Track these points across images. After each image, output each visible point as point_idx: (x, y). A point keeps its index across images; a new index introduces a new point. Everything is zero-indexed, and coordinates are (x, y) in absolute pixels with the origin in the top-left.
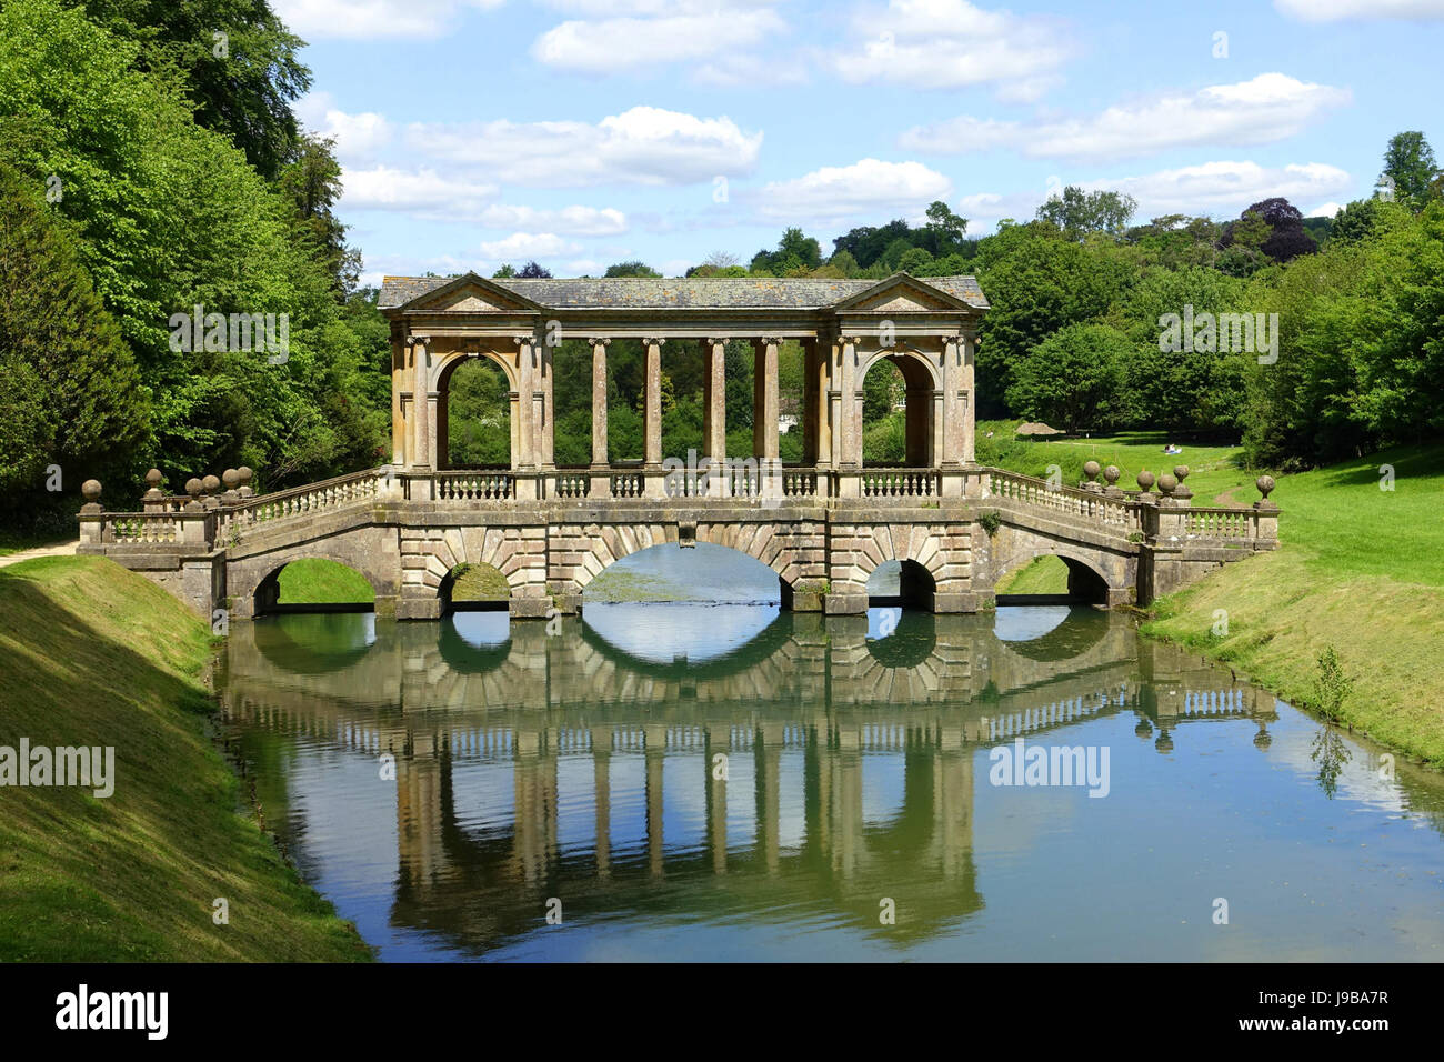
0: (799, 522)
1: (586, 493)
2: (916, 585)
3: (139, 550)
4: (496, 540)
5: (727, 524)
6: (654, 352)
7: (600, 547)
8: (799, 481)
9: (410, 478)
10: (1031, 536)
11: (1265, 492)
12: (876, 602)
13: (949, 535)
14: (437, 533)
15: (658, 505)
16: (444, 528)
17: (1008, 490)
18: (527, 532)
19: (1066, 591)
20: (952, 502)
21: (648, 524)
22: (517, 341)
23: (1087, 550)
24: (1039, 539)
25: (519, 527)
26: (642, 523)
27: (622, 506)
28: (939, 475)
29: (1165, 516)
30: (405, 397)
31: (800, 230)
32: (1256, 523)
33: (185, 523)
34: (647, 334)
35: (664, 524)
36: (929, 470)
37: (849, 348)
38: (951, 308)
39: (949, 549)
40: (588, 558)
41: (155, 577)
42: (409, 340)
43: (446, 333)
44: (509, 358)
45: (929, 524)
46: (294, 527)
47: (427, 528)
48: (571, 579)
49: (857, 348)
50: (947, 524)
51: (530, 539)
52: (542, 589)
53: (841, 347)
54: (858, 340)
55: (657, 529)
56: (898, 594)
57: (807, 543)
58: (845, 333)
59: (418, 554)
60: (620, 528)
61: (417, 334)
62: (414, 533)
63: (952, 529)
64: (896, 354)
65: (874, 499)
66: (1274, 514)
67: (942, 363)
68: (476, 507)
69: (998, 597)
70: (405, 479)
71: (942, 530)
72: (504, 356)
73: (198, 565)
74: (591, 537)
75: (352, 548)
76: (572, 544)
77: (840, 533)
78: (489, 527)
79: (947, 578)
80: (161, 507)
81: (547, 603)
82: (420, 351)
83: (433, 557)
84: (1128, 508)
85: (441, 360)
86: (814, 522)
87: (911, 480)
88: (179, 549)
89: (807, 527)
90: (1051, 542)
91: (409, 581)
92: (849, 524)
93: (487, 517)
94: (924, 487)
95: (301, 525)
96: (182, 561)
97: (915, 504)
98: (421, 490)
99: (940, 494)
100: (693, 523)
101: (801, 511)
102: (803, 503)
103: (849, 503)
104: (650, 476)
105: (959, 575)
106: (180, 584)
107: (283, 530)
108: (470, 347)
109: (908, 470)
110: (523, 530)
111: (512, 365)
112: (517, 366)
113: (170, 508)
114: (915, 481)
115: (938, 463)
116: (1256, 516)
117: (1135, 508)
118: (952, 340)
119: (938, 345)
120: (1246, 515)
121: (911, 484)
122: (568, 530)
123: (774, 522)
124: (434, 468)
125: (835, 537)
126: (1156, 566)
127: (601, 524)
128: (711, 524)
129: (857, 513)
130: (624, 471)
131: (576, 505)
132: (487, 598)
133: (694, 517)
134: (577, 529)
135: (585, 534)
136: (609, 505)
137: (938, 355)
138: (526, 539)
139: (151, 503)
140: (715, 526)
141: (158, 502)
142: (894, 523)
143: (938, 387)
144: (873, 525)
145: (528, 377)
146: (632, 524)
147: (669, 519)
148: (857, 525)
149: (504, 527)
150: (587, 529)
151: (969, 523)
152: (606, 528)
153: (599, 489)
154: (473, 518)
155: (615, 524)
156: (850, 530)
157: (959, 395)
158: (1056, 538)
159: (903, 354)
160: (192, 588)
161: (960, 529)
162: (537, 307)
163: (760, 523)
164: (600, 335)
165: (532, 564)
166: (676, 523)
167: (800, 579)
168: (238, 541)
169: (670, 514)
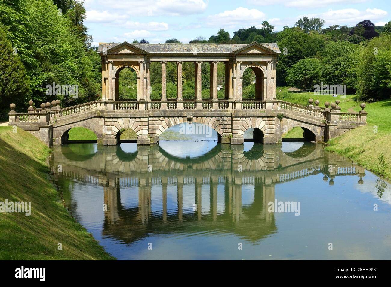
0: (223, 117)
1: (160, 108)
2: (258, 135)
3: (27, 124)
4: (133, 122)
5: (202, 117)
6: (180, 65)
7: (164, 124)
8: (223, 104)
9: (107, 103)
10: (292, 121)
11: (363, 108)
12: (246, 140)
13: (268, 121)
14: (115, 120)
15: (181, 111)
16: (117, 118)
17: (286, 107)
19: (303, 137)
20: (269, 111)
21: (178, 117)
22: (139, 62)
23: (309, 125)
24: (295, 122)
25: (140, 118)
26: (177, 117)
27: (171, 111)
28: (265, 103)
29: (333, 115)
30: (106, 79)
31: (224, 29)
32: (360, 117)
33: (40, 116)
34: (178, 60)
35: (183, 117)
36: (262, 101)
37: (239, 65)
38: (269, 52)
39: (268, 125)
40: (160, 127)
41: (32, 132)
42: (107, 62)
43: (118, 60)
44: (137, 67)
45: (262, 117)
46: (73, 118)
47: (112, 118)
48: (155, 133)
49: (241, 65)
50: (268, 117)
51: (143, 121)
52: (147, 136)
53: (236, 64)
54: (241, 62)
55: (181, 119)
56: (253, 138)
57: (226, 123)
58: (237, 60)
59: (110, 126)
60: (170, 118)
61: (109, 60)
62: (108, 120)
63: (269, 119)
64: (253, 66)
65: (246, 110)
66: (365, 115)
67: (266, 69)
68: (127, 112)
69: (282, 139)
70: (106, 104)
71: (266, 119)
72: (135, 67)
73: (44, 129)
74: (161, 121)
75: (90, 124)
76: (155, 123)
77: (236, 120)
78: (131, 118)
79: (267, 133)
80: (33, 112)
81: (148, 140)
82: (110, 65)
83: (114, 127)
84: (322, 113)
85: (116, 68)
86: (228, 116)
87: (257, 104)
88: (39, 124)
89: (225, 118)
90: (299, 123)
91: (107, 134)
92: (238, 117)
93: (130, 115)
94: (261, 106)
95: (75, 117)
96: (40, 128)
97: (258, 111)
98: (111, 107)
99: (265, 108)
100: (192, 117)
101: (224, 113)
102: (225, 111)
103: (238, 111)
104: (179, 103)
105: (271, 132)
106: (39, 135)
107: (70, 119)
108: (125, 64)
109: (256, 101)
110: (141, 119)
112: (139, 69)
113: (36, 112)
114: (258, 104)
115: (265, 99)
116: (360, 115)
117: (324, 113)
118: (269, 62)
119: (265, 63)
120: (357, 115)
121: (257, 105)
122: (155, 119)
123: (216, 117)
124: (114, 100)
125: (234, 121)
126: (330, 130)
127: (164, 117)
128: (197, 117)
129: (241, 114)
130: (171, 101)
131: (157, 111)
132: (130, 139)
133: (192, 115)
134: (157, 119)
135: (160, 120)
136: (167, 111)
137: (265, 67)
138: (142, 121)
139: (30, 110)
140: (199, 118)
141: (32, 110)
142: (251, 117)
143: (265, 76)
144: (245, 117)
145: (142, 72)
146: (174, 117)
147: (185, 116)
148: (241, 117)
149: (135, 118)
150: (160, 118)
151: (274, 117)
152: (166, 118)
153: (164, 106)
154: (126, 115)
155: (168, 117)
156: (239, 119)
157: (271, 79)
158: (300, 121)
159: (255, 66)
160: (43, 136)
161: (271, 119)
162: (145, 52)
163: (212, 117)
164: (164, 60)
165: (144, 129)
166: (187, 117)
167: (224, 133)
168: (56, 122)
169: (185, 114)
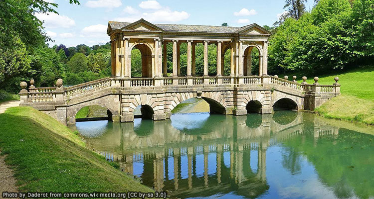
0: (227, 91)
3: (41, 104)
4: (150, 98)
5: (209, 92)
7: (176, 99)
8: (226, 80)
9: (123, 80)
11: (337, 81)
13: (265, 93)
14: (133, 96)
15: (191, 87)
16: (135, 95)
18: (158, 95)
21: (189, 92)
22: (155, 40)
23: (293, 97)
24: (283, 94)
25: (156, 94)
26: (187, 92)
27: (182, 87)
30: (120, 56)
32: (335, 89)
33: (57, 95)
35: (193, 92)
36: (259, 76)
38: (266, 33)
39: (265, 97)
40: (173, 102)
41: (47, 112)
42: (124, 39)
43: (134, 37)
44: (152, 45)
45: (261, 91)
46: (87, 96)
47: (130, 95)
48: (169, 108)
50: (265, 90)
52: (163, 111)
54: (244, 42)
55: (191, 93)
57: (229, 96)
59: (127, 103)
61: (126, 37)
62: (126, 96)
64: (252, 46)
65: (246, 84)
66: (339, 86)
67: (263, 48)
68: (143, 88)
72: (150, 44)
73: (62, 108)
74: (173, 96)
75: (105, 101)
76: (168, 98)
77: (240, 93)
78: (148, 94)
79: (265, 105)
81: (164, 115)
82: (126, 42)
83: (132, 103)
84: (301, 86)
86: (231, 91)
88: (55, 104)
89: (229, 92)
90: (285, 94)
91: (124, 111)
93: (147, 91)
95: (89, 95)
96: (56, 107)
98: (128, 84)
100: (201, 92)
101: (228, 88)
102: (227, 86)
103: (241, 86)
104: (189, 79)
105: (267, 103)
106: (55, 115)
107: (83, 97)
108: (141, 41)
111: (153, 47)
112: (154, 47)
114: (256, 79)
115: (261, 75)
116: (335, 87)
117: (303, 86)
120: (333, 87)
122: (167, 94)
123: (221, 91)
124: (130, 77)
125: (237, 94)
126: (315, 100)
127: (176, 93)
128: (205, 92)
129: (244, 88)
130: (182, 78)
131: (169, 87)
133: (201, 90)
134: (170, 94)
136: (178, 87)
137: (261, 46)
138: (158, 97)
142: (253, 91)
144: (248, 91)
145: (157, 50)
146: (185, 92)
147: (195, 91)
148: (244, 91)
149: (152, 94)
150: (173, 94)
151: (270, 90)
152: (178, 94)
153: (175, 82)
154: (143, 91)
155: (180, 93)
156: (242, 92)
160: (60, 115)
161: (268, 92)
162: (161, 30)
163: (218, 91)
164: (175, 39)
165: (160, 105)
166: (196, 92)
167: (227, 106)
168: (69, 100)
169: (195, 89)
